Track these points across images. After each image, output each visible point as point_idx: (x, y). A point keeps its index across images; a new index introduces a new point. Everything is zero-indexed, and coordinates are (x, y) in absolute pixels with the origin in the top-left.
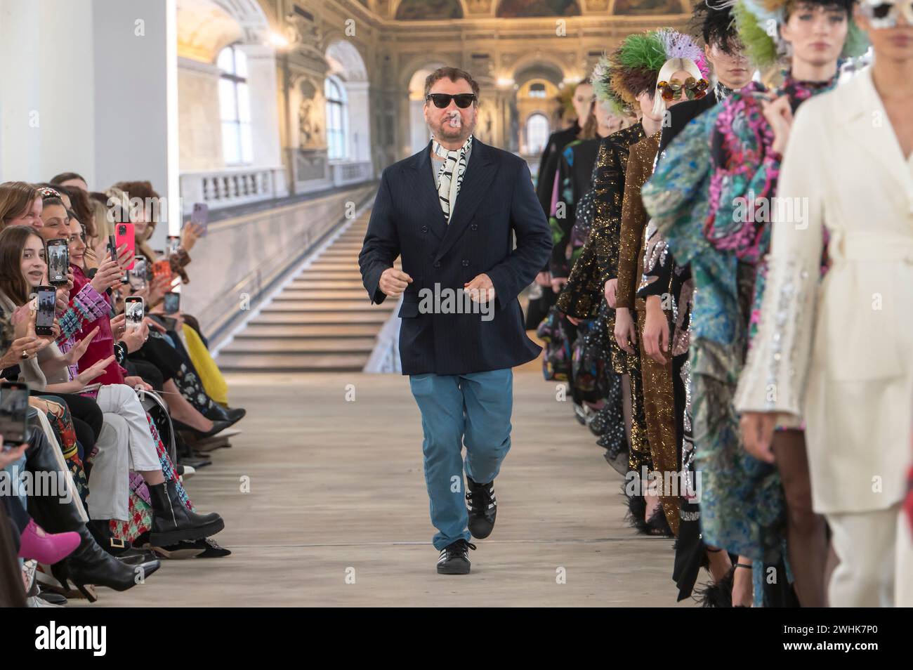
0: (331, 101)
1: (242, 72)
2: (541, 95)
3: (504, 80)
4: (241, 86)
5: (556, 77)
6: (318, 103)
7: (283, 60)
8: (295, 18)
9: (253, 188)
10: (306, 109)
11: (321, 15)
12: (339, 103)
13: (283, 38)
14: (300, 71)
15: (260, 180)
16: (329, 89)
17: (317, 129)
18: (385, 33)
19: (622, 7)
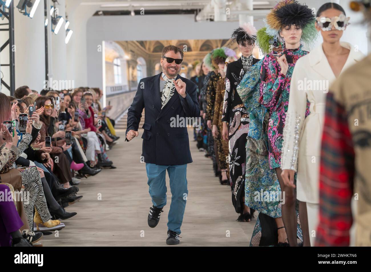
0: (138, 70)
5: (187, 65)
6: (135, 71)
7: (128, 62)
8: (130, 52)
9: (121, 89)
10: (133, 72)
11: (136, 51)
12: (140, 71)
13: (127, 57)
14: (131, 64)
15: (123, 87)
16: (138, 68)
17: (135, 76)
18: (150, 56)
19: (201, 50)
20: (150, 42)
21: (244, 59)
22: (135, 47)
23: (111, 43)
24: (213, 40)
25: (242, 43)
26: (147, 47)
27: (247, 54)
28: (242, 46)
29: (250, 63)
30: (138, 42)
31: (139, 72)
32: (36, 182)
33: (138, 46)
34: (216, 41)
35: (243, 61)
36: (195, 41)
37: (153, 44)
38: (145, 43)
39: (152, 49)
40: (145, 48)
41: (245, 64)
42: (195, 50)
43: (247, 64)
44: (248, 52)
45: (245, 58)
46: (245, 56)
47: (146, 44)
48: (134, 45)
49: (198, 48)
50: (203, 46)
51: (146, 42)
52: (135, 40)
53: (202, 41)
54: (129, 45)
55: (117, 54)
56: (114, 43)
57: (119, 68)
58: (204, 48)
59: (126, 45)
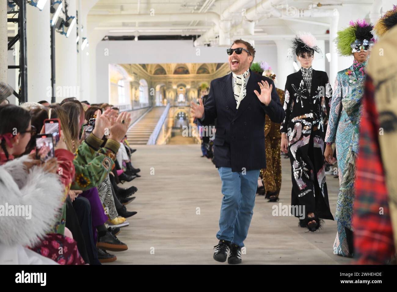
0: (140, 91)
1: (123, 85)
2: (182, 90)
3: (175, 87)
4: (123, 88)
5: (185, 86)
6: (138, 91)
7: (131, 83)
8: (133, 75)
9: (125, 108)
10: (136, 93)
11: (139, 74)
12: (142, 91)
13: (131, 78)
14: (134, 85)
15: (126, 106)
16: (140, 89)
17: (138, 97)
18: (151, 78)
19: (198, 73)
20: (152, 65)
21: (303, 71)
22: (137, 70)
23: (116, 66)
24: (209, 64)
25: (302, 55)
26: (149, 70)
27: (306, 66)
28: (302, 58)
29: (310, 74)
30: (140, 65)
31: (141, 93)
32: (106, 182)
33: (140, 69)
34: (212, 65)
35: (303, 73)
36: (192, 64)
37: (154, 67)
38: (146, 66)
39: (153, 72)
40: (147, 70)
41: (305, 75)
42: (192, 73)
43: (307, 76)
44: (308, 64)
45: (305, 69)
46: (305, 68)
47: (148, 67)
48: (137, 68)
49: (195, 71)
50: (200, 69)
51: (148, 65)
52: (137, 63)
53: (199, 64)
54: (133, 69)
55: (121, 76)
56: (118, 66)
57: (123, 89)
58: (201, 71)
59: (129, 68)
